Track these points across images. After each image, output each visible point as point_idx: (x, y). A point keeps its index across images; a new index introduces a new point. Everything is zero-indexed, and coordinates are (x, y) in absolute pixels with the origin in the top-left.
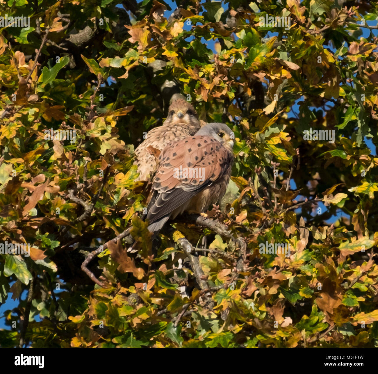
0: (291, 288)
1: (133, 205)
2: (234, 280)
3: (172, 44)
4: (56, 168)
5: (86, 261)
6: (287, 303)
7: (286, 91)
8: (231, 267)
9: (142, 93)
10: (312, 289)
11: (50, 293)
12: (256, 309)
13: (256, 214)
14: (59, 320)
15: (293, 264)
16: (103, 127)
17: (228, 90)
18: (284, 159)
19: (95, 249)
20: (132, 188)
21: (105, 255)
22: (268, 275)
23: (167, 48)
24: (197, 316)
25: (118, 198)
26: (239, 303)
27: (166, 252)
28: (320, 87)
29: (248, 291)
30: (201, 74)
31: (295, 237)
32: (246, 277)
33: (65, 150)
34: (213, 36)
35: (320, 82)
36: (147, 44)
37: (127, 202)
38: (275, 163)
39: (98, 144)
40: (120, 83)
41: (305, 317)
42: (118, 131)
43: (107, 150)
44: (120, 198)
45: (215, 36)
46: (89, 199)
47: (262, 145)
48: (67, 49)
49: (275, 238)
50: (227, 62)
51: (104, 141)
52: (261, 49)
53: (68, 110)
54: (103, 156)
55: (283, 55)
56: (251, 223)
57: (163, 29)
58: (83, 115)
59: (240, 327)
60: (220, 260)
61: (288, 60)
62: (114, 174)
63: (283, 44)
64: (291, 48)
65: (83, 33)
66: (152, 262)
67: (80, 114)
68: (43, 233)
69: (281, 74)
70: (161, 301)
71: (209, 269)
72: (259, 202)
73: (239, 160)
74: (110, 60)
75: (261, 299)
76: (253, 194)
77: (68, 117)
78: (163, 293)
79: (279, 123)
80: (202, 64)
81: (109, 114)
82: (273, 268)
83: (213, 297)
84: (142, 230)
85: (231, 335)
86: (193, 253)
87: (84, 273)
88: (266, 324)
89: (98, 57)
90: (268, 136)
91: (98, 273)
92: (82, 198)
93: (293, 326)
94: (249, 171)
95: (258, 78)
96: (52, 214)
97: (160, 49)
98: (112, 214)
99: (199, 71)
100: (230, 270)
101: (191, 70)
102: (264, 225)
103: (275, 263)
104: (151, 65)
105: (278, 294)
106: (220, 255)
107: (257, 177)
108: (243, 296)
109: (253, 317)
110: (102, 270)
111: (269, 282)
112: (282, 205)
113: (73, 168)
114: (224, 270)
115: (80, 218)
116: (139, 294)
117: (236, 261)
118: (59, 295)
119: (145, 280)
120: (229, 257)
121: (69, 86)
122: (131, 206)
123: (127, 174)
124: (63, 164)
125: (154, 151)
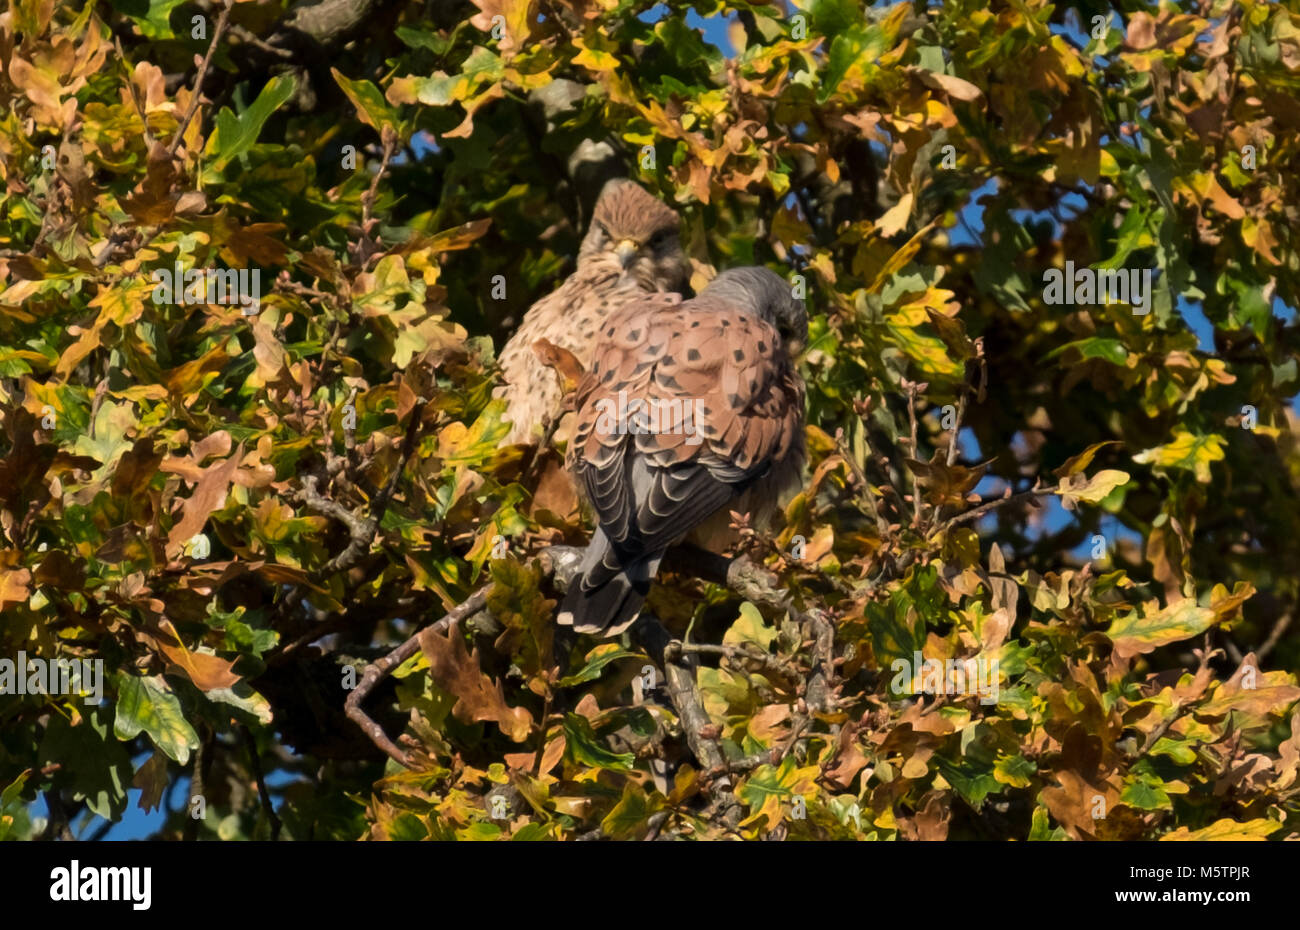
0: (966, 758)
1: (494, 516)
2: (798, 738)
3: (602, 30)
4: (263, 412)
5: (359, 691)
6: (957, 804)
7: (941, 165)
8: (790, 698)
9: (515, 180)
10: (1030, 759)
11: (254, 786)
12: (865, 824)
13: (860, 538)
16: (402, 286)
17: (771, 166)
18: (940, 369)
19: (384, 652)
20: (488, 468)
21: (416, 669)
22: (899, 722)
23: (585, 43)
25: (449, 498)
26: (815, 807)
27: (595, 658)
28: (1043, 150)
29: (840, 771)
30: (688, 121)
31: (978, 603)
32: (834, 728)
33: (288, 357)
34: (722, 4)
35: (1041, 138)
36: (526, 33)
37: (477, 509)
38: (912, 384)
39: (388, 336)
40: (451, 149)
42: (445, 295)
43: (415, 354)
44: (456, 497)
46: (363, 502)
47: (875, 330)
48: (288, 53)
49: (917, 609)
50: (764, 84)
51: (403, 327)
52: (865, 39)
53: (296, 235)
54: (403, 371)
55: (932, 58)
56: (846, 565)
58: (340, 250)
60: (756, 678)
61: (946, 73)
62: (437, 426)
63: (930, 25)
64: (954, 35)
65: (336, 3)
66: (554, 689)
67: (331, 248)
68: (228, 607)
69: (925, 113)
70: (585, 806)
71: (725, 707)
72: (870, 499)
73: (807, 375)
74: (417, 84)
75: (880, 795)
76: (850, 478)
77: (295, 257)
78: (589, 781)
79: (923, 260)
80: (691, 90)
81: (417, 247)
82: (914, 698)
83: (737, 792)
84: (521, 592)
86: (676, 658)
87: (355, 726)
89: (382, 75)
90: (891, 301)
91: (395, 725)
92: (343, 502)
94: (839, 408)
95: (857, 130)
96: (254, 549)
97: (566, 45)
98: (433, 546)
99: (683, 110)
100: (785, 707)
101: (660, 110)
102: (886, 571)
104: (541, 96)
105: (931, 776)
106: (758, 662)
107: (861, 428)
108: (826, 784)
110: (408, 717)
111: (903, 740)
112: (937, 510)
113: (315, 412)
114: (770, 708)
115: (339, 561)
116: (517, 787)
117: (803, 681)
118: (280, 791)
119: (535, 743)
120: (782, 670)
121: (297, 165)
122: (489, 522)
123: (475, 425)
124: (285, 400)
125: (555, 356)
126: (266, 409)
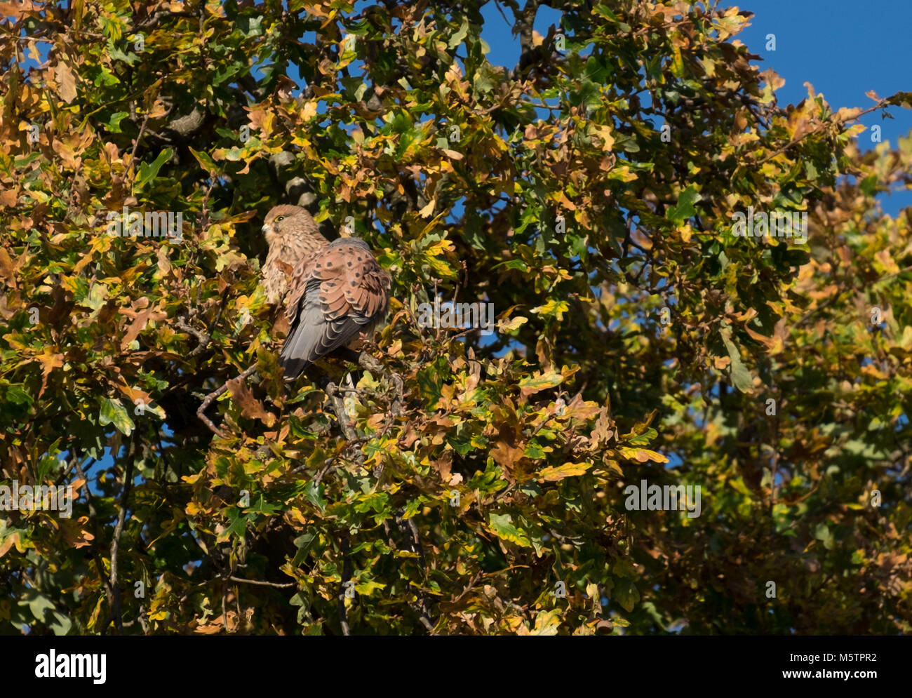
0: (459, 436)
1: (258, 334)
2: (388, 428)
3: (303, 130)
5: (203, 406)
6: (455, 456)
7: (445, 189)
8: (385, 411)
9: (264, 194)
10: (486, 437)
11: (153, 448)
12: (417, 463)
13: (413, 345)
14: (169, 481)
15: (462, 406)
16: (220, 237)
17: (376, 187)
18: (447, 274)
19: (212, 391)
20: (256, 314)
21: (226, 397)
22: (431, 421)
23: (296, 135)
24: (343, 473)
25: (240, 326)
26: (395, 456)
27: (302, 392)
28: (490, 182)
29: (406, 441)
30: (341, 168)
31: (464, 372)
32: (403, 423)
33: (172, 267)
34: (354, 119)
35: (489, 177)
36: (271, 131)
37: (252, 331)
38: (436, 279)
39: (214, 258)
40: (237, 181)
41: (479, 473)
42: (238, 241)
43: (225, 266)
44: (243, 326)
45: (357, 120)
46: (204, 327)
47: (420, 256)
48: (169, 140)
49: (438, 374)
50: (373, 153)
51: (220, 255)
52: (415, 135)
54: (220, 273)
55: (442, 143)
56: (407, 356)
57: (291, 111)
58: (193, 222)
59: (398, 486)
60: (370, 402)
61: (449, 149)
62: (235, 296)
63: (442, 129)
64: (452, 134)
65: (189, 119)
66: (284, 405)
67: (189, 221)
68: (147, 371)
69: (440, 166)
70: (298, 455)
71: (357, 415)
72: (417, 328)
74: (225, 152)
75: (423, 451)
76: (409, 320)
78: (299, 444)
79: (439, 229)
80: (341, 155)
81: (225, 221)
82: (437, 412)
83: (362, 450)
84: (270, 364)
85: (386, 497)
86: (336, 394)
87: (201, 421)
88: (429, 482)
89: (210, 149)
90: (426, 245)
91: (218, 421)
92: (196, 327)
93: (464, 484)
94: (404, 290)
95: (412, 173)
96: (158, 347)
97: (288, 136)
98: (234, 346)
99: (338, 164)
100: (383, 415)
101: (329, 163)
102: (425, 357)
103: (440, 405)
104: (276, 158)
105: (444, 444)
106: (370, 396)
107: (413, 297)
108: (400, 447)
109: (413, 473)
110: (223, 417)
111: (432, 429)
112: (447, 333)
113: (183, 290)
114: (376, 415)
116: (269, 446)
117: (390, 404)
119: (277, 428)
120: (381, 399)
121: (174, 186)
122: (256, 337)
123: (251, 296)
124: (171, 285)
125: (284, 267)
126: (163, 288)
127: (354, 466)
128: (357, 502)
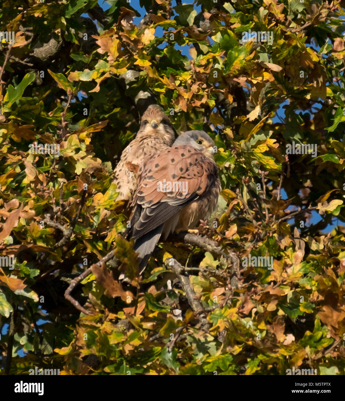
0: (290, 303)
1: (115, 226)
2: (229, 299)
3: (144, 52)
4: (30, 192)
5: (69, 289)
6: (287, 320)
7: (269, 95)
8: (225, 285)
9: (115, 106)
10: (312, 303)
11: (32, 325)
12: (255, 328)
13: (246, 228)
14: (45, 354)
15: (290, 278)
16: (77, 145)
17: (208, 98)
18: (273, 167)
19: (77, 275)
20: (112, 208)
21: (89, 281)
22: (264, 291)
23: (139, 57)
24: (192, 339)
25: (98, 220)
26: (236, 322)
27: (155, 273)
28: (306, 88)
29: (245, 309)
30: (178, 83)
31: (291, 249)
32: (241, 295)
33: (37, 172)
34: (187, 41)
35: (305, 84)
36: (117, 54)
37: (108, 223)
38: (263, 172)
39: (73, 163)
40: (92, 97)
41: (308, 333)
42: (93, 148)
43: (83, 169)
44: (100, 219)
45: (190, 41)
46: (67, 222)
47: (249, 154)
48: (32, 65)
49: (269, 251)
50: (204, 69)
51: (78, 160)
52: (240, 51)
53: (38, 129)
54: (79, 176)
55: (264, 57)
56: (242, 238)
57: (134, 36)
58: (54, 133)
59: (240, 348)
60: (212, 279)
61: (269, 62)
62: (92, 194)
63: (263, 45)
64: (271, 49)
65: (48, 46)
66: (140, 284)
67: (51, 133)
68: (21, 261)
69: (263, 77)
70: (153, 326)
71: (201, 289)
72: (250, 215)
73: (225, 171)
74: (79, 74)
75: (259, 317)
76: (242, 207)
77: (38, 136)
78: (154, 317)
79: (264, 129)
80: (178, 72)
81: (82, 131)
82: (269, 283)
83: (208, 318)
84: (127, 250)
85: (231, 357)
86: (183, 273)
87: (68, 302)
88: (267, 342)
89: (66, 71)
90: (254, 144)
91: (83, 301)
92: (60, 222)
93: (296, 343)
94: (237, 182)
95: (239, 83)
96: (29, 241)
97: (132, 58)
98: (93, 237)
99: (175, 79)
100: (223, 289)
101: (167, 79)
102: (257, 238)
103: (271, 278)
104: (123, 76)
105: (277, 310)
106: (212, 273)
107: (245, 189)
108: (240, 314)
109: (252, 336)
110: (88, 298)
111: (266, 298)
112: (274, 217)
113: (48, 191)
114: (217, 289)
115: (59, 243)
116: (129, 319)
117: (229, 279)
118: (42, 326)
119: (134, 304)
120: (222, 275)
121: (37, 104)
122: (113, 228)
123: (106, 193)
124: (37, 187)
125: (134, 168)
126: (31, 191)
127: (201, 333)
128: (205, 363)
